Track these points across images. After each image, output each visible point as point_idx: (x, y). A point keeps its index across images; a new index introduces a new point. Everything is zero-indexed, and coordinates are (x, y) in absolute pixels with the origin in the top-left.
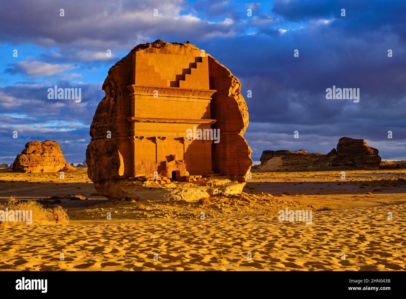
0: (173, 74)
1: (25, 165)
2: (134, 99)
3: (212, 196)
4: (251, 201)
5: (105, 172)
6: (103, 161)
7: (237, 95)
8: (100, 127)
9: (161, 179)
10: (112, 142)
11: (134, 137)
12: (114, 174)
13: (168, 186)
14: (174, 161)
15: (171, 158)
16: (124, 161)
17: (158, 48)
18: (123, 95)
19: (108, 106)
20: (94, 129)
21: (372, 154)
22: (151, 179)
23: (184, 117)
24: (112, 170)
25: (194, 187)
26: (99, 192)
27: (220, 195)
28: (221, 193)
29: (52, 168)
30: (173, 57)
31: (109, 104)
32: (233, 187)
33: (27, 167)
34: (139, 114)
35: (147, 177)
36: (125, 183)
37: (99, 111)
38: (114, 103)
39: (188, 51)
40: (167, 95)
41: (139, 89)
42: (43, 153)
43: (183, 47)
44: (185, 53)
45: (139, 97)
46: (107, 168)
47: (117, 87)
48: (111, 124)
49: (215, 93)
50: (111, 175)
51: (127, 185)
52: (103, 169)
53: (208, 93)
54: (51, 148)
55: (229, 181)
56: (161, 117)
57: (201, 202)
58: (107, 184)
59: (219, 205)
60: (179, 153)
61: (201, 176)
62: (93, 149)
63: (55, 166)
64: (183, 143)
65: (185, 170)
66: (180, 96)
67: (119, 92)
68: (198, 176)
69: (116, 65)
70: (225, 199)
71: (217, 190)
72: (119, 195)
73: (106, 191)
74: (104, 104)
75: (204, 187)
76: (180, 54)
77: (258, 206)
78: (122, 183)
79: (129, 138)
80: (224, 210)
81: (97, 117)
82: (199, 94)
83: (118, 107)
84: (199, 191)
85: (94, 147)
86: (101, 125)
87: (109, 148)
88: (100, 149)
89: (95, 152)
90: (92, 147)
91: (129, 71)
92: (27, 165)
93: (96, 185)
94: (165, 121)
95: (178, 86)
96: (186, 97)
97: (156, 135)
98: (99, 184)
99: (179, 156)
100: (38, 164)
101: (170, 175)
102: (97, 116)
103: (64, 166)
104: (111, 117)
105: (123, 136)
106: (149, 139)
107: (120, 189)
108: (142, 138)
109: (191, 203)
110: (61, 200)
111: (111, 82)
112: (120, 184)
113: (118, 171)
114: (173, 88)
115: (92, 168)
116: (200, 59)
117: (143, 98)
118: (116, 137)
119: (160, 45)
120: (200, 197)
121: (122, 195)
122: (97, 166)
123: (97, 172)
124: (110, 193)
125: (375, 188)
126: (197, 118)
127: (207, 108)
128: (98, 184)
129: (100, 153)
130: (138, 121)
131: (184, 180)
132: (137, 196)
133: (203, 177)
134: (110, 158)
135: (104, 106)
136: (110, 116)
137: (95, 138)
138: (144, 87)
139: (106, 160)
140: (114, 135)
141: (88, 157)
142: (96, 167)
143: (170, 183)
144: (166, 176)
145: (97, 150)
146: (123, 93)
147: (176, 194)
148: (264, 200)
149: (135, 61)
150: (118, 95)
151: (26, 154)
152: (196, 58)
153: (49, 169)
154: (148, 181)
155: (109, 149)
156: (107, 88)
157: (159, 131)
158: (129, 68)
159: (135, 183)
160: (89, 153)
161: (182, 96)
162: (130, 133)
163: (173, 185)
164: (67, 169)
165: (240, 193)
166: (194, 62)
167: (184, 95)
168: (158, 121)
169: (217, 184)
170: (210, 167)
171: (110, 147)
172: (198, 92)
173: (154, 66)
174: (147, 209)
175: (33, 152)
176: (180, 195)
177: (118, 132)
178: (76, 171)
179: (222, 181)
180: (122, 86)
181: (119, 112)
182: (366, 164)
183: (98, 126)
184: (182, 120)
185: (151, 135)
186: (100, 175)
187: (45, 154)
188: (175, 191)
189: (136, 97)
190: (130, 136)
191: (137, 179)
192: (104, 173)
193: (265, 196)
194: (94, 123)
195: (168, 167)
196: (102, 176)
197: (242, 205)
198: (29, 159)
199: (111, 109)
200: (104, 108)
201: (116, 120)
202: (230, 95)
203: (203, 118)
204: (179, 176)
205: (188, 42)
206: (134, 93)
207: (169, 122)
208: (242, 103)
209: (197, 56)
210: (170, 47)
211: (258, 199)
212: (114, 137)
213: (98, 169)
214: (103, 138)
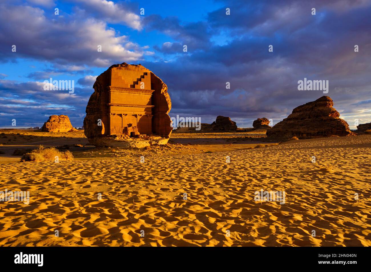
0: (132, 81)
1: (49, 128)
2: (110, 94)
3: (151, 145)
4: (172, 148)
5: (94, 132)
6: (93, 126)
7: (166, 93)
8: (91, 108)
9: (124, 136)
10: (98, 116)
11: (110, 114)
12: (99, 133)
13: (128, 140)
14: (132, 127)
15: (130, 125)
16: (104, 127)
17: (124, 67)
18: (104, 91)
20: (88, 109)
21: (233, 125)
22: (119, 136)
23: (137, 104)
24: (98, 131)
25: (142, 140)
26: (91, 143)
27: (156, 145)
28: (156, 144)
29: (64, 129)
30: (132, 72)
31: (97, 96)
32: (162, 141)
33: (50, 129)
34: (113, 101)
35: (117, 135)
36: (105, 138)
37: (91, 100)
38: (100, 95)
39: (140, 69)
40: (128, 92)
41: (113, 88)
42: (59, 122)
43: (137, 68)
44: (138, 70)
45: (113, 93)
46: (95, 130)
47: (101, 87)
48: (98, 107)
49: (154, 91)
50: (97, 134)
53: (150, 92)
54: (64, 119)
55: (161, 137)
56: (125, 103)
57: (146, 148)
58: (95, 138)
59: (155, 150)
60: (135, 122)
61: (146, 135)
62: (87, 120)
63: (66, 129)
64: (137, 118)
65: (138, 132)
66: (135, 93)
68: (144, 135)
69: (101, 75)
70: (159, 147)
71: (154, 142)
72: (102, 145)
73: (94, 142)
74: (94, 96)
75: (148, 141)
76: (135, 71)
77: (175, 150)
78: (103, 138)
79: (108, 114)
80: (157, 152)
81: (90, 103)
82: (145, 92)
83: (101, 98)
84: (145, 142)
86: (92, 107)
87: (96, 119)
89: (88, 122)
90: (87, 119)
92: (50, 128)
93: (89, 139)
94: (127, 106)
95: (134, 87)
96: (138, 93)
97: (122, 113)
98: (91, 139)
99: (135, 124)
100: (57, 127)
101: (129, 134)
103: (71, 129)
104: (98, 103)
105: (105, 113)
106: (118, 115)
107: (102, 141)
108: (114, 114)
109: (141, 149)
110: (69, 147)
111: (98, 84)
113: (101, 132)
114: (132, 88)
115: (87, 130)
116: (146, 74)
117: (115, 93)
119: (125, 65)
120: (145, 146)
123: (90, 132)
124: (97, 144)
125: (234, 141)
126: (144, 105)
127: (150, 99)
129: (92, 122)
130: (112, 105)
131: (137, 137)
132: (112, 145)
133: (147, 135)
137: (88, 114)
138: (116, 88)
139: (95, 126)
141: (85, 124)
143: (129, 138)
144: (127, 134)
145: (90, 121)
147: (133, 144)
148: (179, 147)
149: (111, 73)
150: (102, 91)
151: (50, 122)
152: (144, 73)
153: (62, 130)
154: (117, 137)
156: (96, 87)
157: (124, 111)
158: (108, 77)
159: (110, 138)
160: (85, 122)
162: (108, 111)
163: (131, 139)
164: (73, 131)
165: (166, 144)
166: (143, 75)
168: (123, 106)
169: (154, 139)
170: (150, 130)
172: (145, 91)
173: (121, 77)
174: (117, 152)
175: (54, 121)
176: (135, 145)
177: (101, 111)
178: (78, 132)
179: (157, 138)
180: (104, 86)
181: (102, 100)
182: (230, 129)
183: (90, 108)
185: (120, 113)
187: (60, 122)
188: (132, 143)
189: (111, 92)
190: (108, 113)
191: (111, 136)
193: (179, 145)
194: (88, 106)
195: (128, 130)
196: (92, 134)
197: (168, 150)
198: (52, 125)
200: (94, 98)
201: (100, 104)
202: (162, 93)
203: (147, 105)
204: (134, 135)
205: (140, 65)
206: (111, 91)
207: (129, 106)
208: (168, 97)
209: (145, 72)
210: (130, 67)
211: (175, 147)
212: (99, 114)
213: (90, 130)
214: (93, 114)
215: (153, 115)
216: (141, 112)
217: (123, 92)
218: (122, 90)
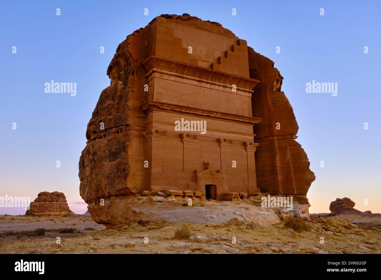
0: (204, 55)
1: (36, 211)
2: (153, 78)
5: (106, 184)
6: (103, 169)
9: (193, 195)
10: (118, 139)
11: (153, 130)
12: (120, 186)
14: (208, 170)
17: (184, 20)
18: (137, 74)
19: (114, 92)
24: (116, 180)
26: (95, 217)
30: (204, 34)
31: (116, 90)
34: (160, 99)
35: (170, 191)
36: (136, 200)
37: (101, 102)
38: (124, 86)
40: (197, 79)
41: (161, 64)
42: (51, 201)
44: (219, 33)
45: (160, 76)
46: (108, 177)
47: (129, 65)
48: (118, 114)
50: (114, 187)
51: (141, 201)
52: (103, 180)
53: (249, 83)
54: (59, 198)
60: (215, 160)
61: (246, 194)
63: (60, 212)
64: (220, 146)
65: (224, 184)
66: (214, 82)
67: (132, 71)
68: (243, 194)
72: (127, 219)
73: (104, 214)
76: (213, 32)
78: (131, 199)
81: (97, 111)
82: (238, 83)
83: (129, 90)
85: (91, 150)
87: (113, 148)
88: (100, 151)
89: (91, 157)
90: (89, 151)
91: (146, 45)
93: (90, 205)
94: (196, 113)
96: (222, 84)
98: (96, 204)
101: (203, 190)
102: (98, 108)
104: (118, 105)
105: (135, 130)
107: (129, 208)
111: (121, 60)
112: (128, 202)
113: (126, 180)
114: (207, 69)
115: (86, 181)
117: (166, 78)
118: (125, 130)
121: (131, 219)
122: (94, 176)
123: (93, 186)
124: (111, 217)
126: (236, 113)
128: (94, 203)
129: (100, 157)
130: (158, 107)
131: (225, 198)
132: (162, 217)
134: (115, 162)
135: (109, 94)
136: (116, 104)
138: (167, 62)
139: (108, 166)
140: (121, 129)
141: (82, 166)
142: (92, 177)
143: (207, 201)
145: (95, 153)
146: (136, 72)
149: (155, 30)
150: (130, 76)
151: (38, 202)
155: (113, 150)
156: (114, 70)
158: (146, 41)
161: (218, 83)
162: (145, 127)
164: (70, 215)
167: (219, 82)
168: (187, 111)
170: (253, 183)
171: (115, 147)
172: (237, 80)
177: (128, 123)
180: (136, 62)
184: (219, 114)
186: (97, 190)
189: (156, 75)
190: (145, 131)
192: (103, 186)
194: (93, 119)
195: (200, 179)
196: (100, 192)
199: (119, 94)
200: (109, 96)
201: (126, 107)
204: (215, 193)
206: (154, 70)
207: (201, 114)
210: (200, 22)
212: (121, 132)
213: (95, 181)
214: (105, 136)
215: (257, 144)
216: (229, 133)
217: (184, 76)
218: (182, 73)
